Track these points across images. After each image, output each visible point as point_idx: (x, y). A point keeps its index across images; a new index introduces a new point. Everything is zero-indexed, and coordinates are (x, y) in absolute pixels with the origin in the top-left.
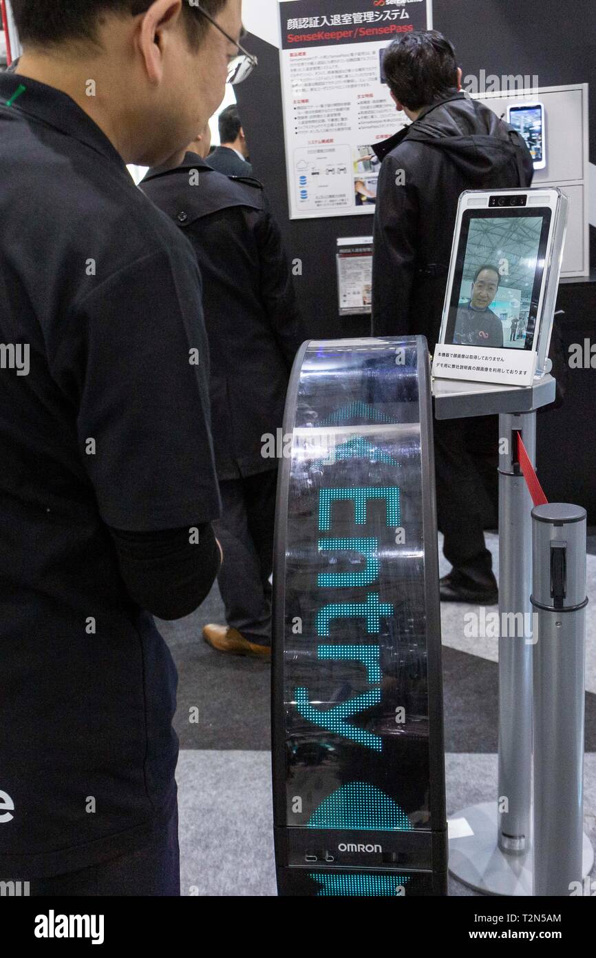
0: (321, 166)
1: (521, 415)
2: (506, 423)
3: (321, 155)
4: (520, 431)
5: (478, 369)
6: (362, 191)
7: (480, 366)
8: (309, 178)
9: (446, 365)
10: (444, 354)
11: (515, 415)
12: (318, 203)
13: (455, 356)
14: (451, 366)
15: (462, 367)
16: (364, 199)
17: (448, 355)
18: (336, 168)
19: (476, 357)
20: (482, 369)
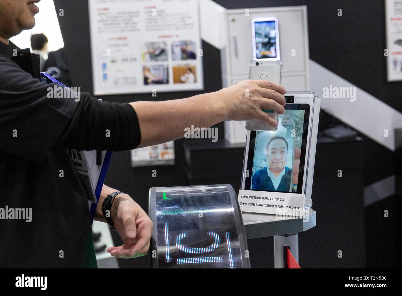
0: (118, 56)
1: (289, 236)
2: (278, 242)
3: (117, 48)
4: (289, 247)
5: (268, 206)
6: (148, 75)
7: (269, 204)
8: (109, 65)
9: (246, 204)
10: (245, 197)
11: (285, 237)
12: (116, 83)
13: (252, 197)
14: (250, 204)
15: (257, 205)
16: (150, 81)
17: (247, 197)
18: (129, 58)
19: (266, 198)
20: (270, 206)
